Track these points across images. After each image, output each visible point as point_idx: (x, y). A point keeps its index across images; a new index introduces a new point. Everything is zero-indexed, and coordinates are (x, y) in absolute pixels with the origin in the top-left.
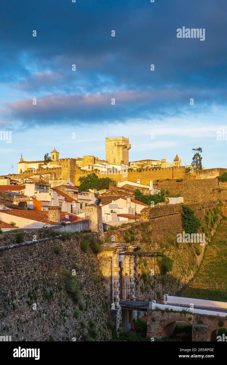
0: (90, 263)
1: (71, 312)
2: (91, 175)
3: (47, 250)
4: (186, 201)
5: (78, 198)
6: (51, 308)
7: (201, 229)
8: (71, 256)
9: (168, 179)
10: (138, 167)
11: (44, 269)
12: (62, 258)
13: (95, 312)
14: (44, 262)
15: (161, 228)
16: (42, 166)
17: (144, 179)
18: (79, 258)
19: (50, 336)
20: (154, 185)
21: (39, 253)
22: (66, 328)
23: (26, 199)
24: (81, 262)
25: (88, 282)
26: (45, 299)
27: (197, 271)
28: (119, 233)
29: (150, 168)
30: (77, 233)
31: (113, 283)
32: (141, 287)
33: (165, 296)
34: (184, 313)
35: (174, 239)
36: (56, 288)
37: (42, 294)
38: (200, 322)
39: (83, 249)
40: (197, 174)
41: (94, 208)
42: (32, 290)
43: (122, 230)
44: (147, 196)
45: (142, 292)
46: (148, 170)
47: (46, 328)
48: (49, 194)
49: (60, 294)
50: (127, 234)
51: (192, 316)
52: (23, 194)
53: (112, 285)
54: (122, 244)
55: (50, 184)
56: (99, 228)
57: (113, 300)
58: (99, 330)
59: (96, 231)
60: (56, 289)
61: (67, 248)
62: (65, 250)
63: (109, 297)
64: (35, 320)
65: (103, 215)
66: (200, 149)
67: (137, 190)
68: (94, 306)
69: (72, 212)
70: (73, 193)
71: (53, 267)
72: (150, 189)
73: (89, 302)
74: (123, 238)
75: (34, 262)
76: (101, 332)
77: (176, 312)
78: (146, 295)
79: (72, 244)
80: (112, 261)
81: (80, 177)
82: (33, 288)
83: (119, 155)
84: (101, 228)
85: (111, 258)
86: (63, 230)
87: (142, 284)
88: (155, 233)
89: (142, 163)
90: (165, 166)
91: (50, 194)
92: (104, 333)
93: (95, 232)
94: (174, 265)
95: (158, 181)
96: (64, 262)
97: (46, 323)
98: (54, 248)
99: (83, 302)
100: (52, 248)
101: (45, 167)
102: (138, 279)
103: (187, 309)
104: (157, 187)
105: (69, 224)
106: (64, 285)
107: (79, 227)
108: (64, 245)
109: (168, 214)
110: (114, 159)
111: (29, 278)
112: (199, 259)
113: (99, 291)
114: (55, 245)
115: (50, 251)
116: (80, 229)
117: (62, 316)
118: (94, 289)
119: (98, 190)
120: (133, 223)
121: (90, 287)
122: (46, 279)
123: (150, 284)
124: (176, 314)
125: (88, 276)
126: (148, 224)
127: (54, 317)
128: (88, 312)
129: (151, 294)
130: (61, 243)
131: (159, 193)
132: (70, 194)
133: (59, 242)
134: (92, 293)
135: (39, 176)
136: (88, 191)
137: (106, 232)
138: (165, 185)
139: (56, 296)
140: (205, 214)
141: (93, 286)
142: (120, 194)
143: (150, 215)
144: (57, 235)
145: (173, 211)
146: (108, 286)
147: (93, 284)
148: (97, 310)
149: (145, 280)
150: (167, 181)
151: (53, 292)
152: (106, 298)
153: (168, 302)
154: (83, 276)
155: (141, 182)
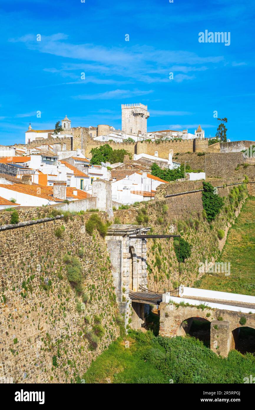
0: (97, 248)
1: (73, 305)
2: (104, 146)
3: (46, 231)
4: (208, 177)
5: (89, 172)
6: (49, 300)
7: (224, 210)
8: (74, 239)
9: (188, 153)
10: (156, 138)
11: (41, 254)
12: (63, 242)
13: (101, 305)
14: (42, 246)
15: (180, 208)
16: (51, 136)
17: (163, 151)
18: (84, 242)
19: (47, 334)
20: (173, 158)
21: (36, 235)
22: (66, 324)
23: (31, 172)
24: (86, 247)
25: (93, 271)
26: (42, 290)
27: (219, 258)
28: (130, 213)
29: (170, 139)
30: (82, 212)
31: (122, 272)
32: (154, 276)
33: (180, 288)
34: (202, 308)
35: (193, 221)
36: (56, 277)
37: (39, 284)
38: (220, 319)
39: (89, 231)
40: (221, 147)
41: (103, 183)
42: (27, 279)
43: (135, 210)
44: (165, 171)
45: (156, 282)
47: (43, 324)
48: (56, 167)
49: (60, 283)
50: (139, 214)
51: (211, 312)
52: (28, 166)
53: (120, 274)
54: (133, 226)
55: (58, 155)
56: (108, 206)
57: (122, 291)
58: (106, 326)
59: (104, 210)
60: (56, 278)
61: (69, 230)
62: (68, 232)
63: (117, 287)
64: (30, 315)
65: (114, 192)
66: (225, 120)
67: (155, 164)
68: (100, 299)
69: (81, 188)
70: (83, 166)
71: (53, 252)
72: (168, 163)
73: (94, 293)
74: (135, 219)
75: (30, 246)
76: (107, 328)
77: (192, 306)
78: (160, 286)
79: (76, 225)
80: (121, 245)
82: (29, 277)
83: (136, 124)
84: (110, 206)
85: (120, 242)
86: (66, 208)
87: (156, 273)
88: (172, 213)
89: (161, 134)
90: (187, 137)
91: (58, 167)
92: (110, 330)
93: (103, 212)
94: (193, 250)
95: (177, 154)
96: (66, 246)
97: (42, 318)
98: (54, 229)
99: (87, 293)
100: (52, 230)
101: (55, 136)
102: (152, 267)
103: (205, 304)
104: (177, 161)
105: (74, 202)
106: (64, 274)
107: (85, 206)
108: (67, 227)
109: (187, 192)
110: (131, 128)
111: (24, 265)
112: (221, 243)
113: (106, 281)
114: (56, 226)
115: (50, 234)
116: (86, 207)
117: (62, 309)
118: (101, 278)
119: (111, 163)
120: (148, 202)
121: (95, 275)
122: (44, 266)
123: (165, 272)
124: (193, 308)
125: (94, 263)
126: (164, 203)
127: (52, 311)
128: (93, 305)
129: (166, 284)
130: (63, 224)
131: (178, 167)
132: (80, 167)
133: (61, 223)
134: (98, 283)
135: (47, 147)
136: (101, 164)
137: (115, 212)
138: (186, 159)
139: (55, 287)
140: (229, 192)
141: (99, 275)
142: (135, 169)
143: (167, 193)
144: (59, 214)
145: (193, 188)
146: (116, 275)
147: (100, 272)
148: (103, 303)
149: (159, 268)
150: (187, 154)
151: (52, 281)
152: (114, 288)
153: (184, 294)
154: (87, 263)
155: (159, 155)
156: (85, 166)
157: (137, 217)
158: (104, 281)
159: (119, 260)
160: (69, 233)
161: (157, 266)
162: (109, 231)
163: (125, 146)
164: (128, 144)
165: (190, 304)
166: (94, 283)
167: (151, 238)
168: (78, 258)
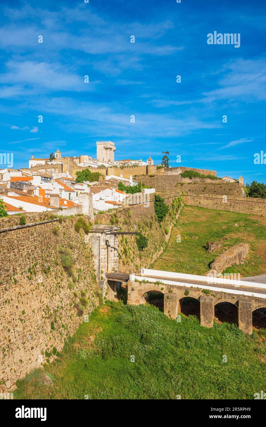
0: (82, 242)
1: (66, 284)
2: (85, 170)
3: (46, 230)
4: (157, 192)
5: (75, 188)
6: (48, 281)
7: (169, 214)
8: (67, 236)
9: (143, 175)
10: (121, 165)
11: (43, 247)
12: (59, 238)
13: (86, 283)
14: (43, 241)
15: (139, 213)
16: (48, 163)
17: (125, 174)
18: (73, 238)
19: (47, 306)
20: (133, 179)
21: (39, 233)
22: (61, 298)
23: (33, 188)
24: (75, 241)
25: (80, 258)
26: (43, 273)
27: (166, 247)
28: (106, 217)
30: (72, 216)
31: (101, 259)
32: (123, 261)
33: (142, 269)
34: (158, 284)
35: (148, 222)
36: (53, 263)
37: (41, 269)
38: (170, 292)
39: (77, 230)
40: (165, 171)
41: (86, 195)
42: (32, 266)
43: (109, 214)
44: (127, 187)
45: (124, 265)
46: (129, 167)
47: (44, 299)
49: (56, 268)
50: (112, 217)
51: (164, 287)
52: (31, 184)
53: (99, 260)
54: (108, 226)
55: (53, 176)
56: (90, 212)
57: (100, 273)
58: (89, 298)
59: (88, 215)
61: (63, 229)
63: (97, 270)
64: (34, 292)
65: (94, 202)
66: (167, 153)
67: (120, 182)
68: (85, 278)
69: (70, 199)
70: (71, 183)
71: (51, 245)
72: (130, 182)
73: (81, 275)
74: (109, 221)
75: (34, 241)
76: (90, 300)
77: (151, 283)
78: (127, 268)
79: (68, 225)
80: (100, 240)
81: (77, 172)
82: (33, 264)
83: (107, 155)
84: (92, 212)
85: (99, 237)
86: (60, 213)
87: (124, 259)
88: (134, 217)
89: (124, 162)
90: (142, 164)
91: (53, 184)
92: (93, 301)
93: (86, 216)
94: (148, 242)
95: (136, 176)
96: (61, 241)
97: (43, 295)
98: (52, 229)
99: (76, 275)
100: (50, 229)
101: (50, 163)
102: (121, 254)
103: (160, 281)
104: (135, 181)
105: (65, 209)
106: (59, 261)
107: (74, 211)
108: (61, 227)
110: (103, 158)
111: (30, 255)
112: (167, 237)
114: (53, 226)
115: (49, 232)
116: (75, 213)
117: (58, 287)
118: (85, 263)
119: (90, 182)
120: (117, 209)
121: (81, 262)
122: (45, 256)
123: (130, 258)
124: (152, 284)
125: (80, 253)
126: (129, 209)
127: (51, 289)
128: (80, 283)
129: (131, 266)
130: (58, 225)
131: (137, 185)
132: (69, 184)
133: (57, 224)
134: (84, 267)
135: (45, 170)
136: (83, 183)
137: (95, 216)
138: (141, 179)
139: (52, 271)
140: (172, 202)
141: (84, 261)
142: (107, 186)
144: (56, 217)
146: (96, 261)
147: (85, 259)
148: (87, 281)
149: (126, 255)
150: (143, 176)
151: (50, 267)
152: (95, 271)
153: (144, 274)
154: (76, 253)
155: (123, 176)
156: (72, 184)
157: (110, 219)
158: (88, 266)
159: (99, 250)
160: (63, 231)
161: (124, 254)
162: (91, 230)
163: (99, 169)
164: (102, 169)
165: (149, 281)
166: (81, 267)
167: (121, 234)
168: (69, 249)
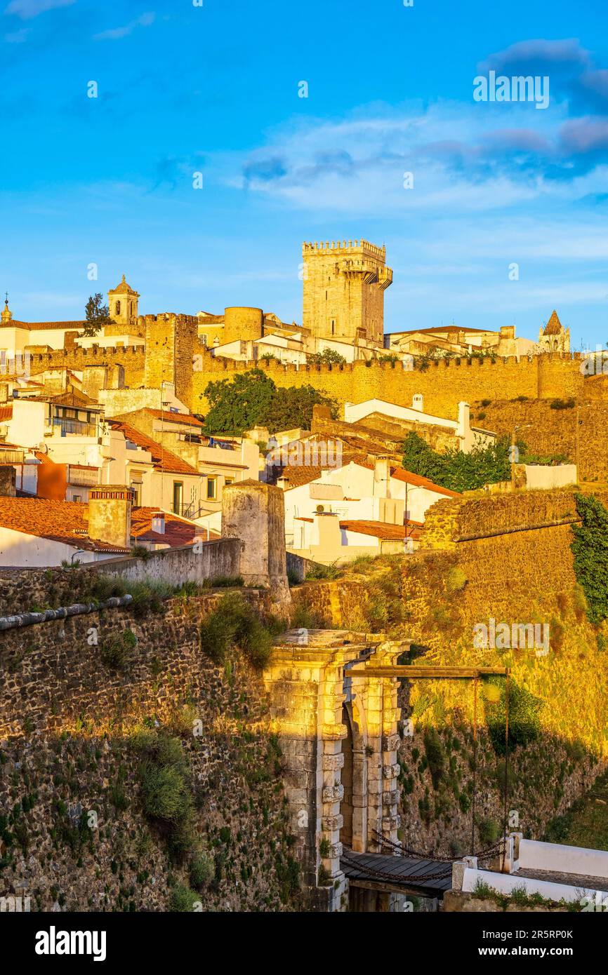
0: (236, 707)
1: (159, 895)
2: (247, 374)
3: (75, 650)
4: (585, 479)
5: (201, 458)
6: (82, 880)
8: (166, 677)
9: (521, 399)
10: (416, 352)
11: (59, 725)
12: (129, 685)
14: (60, 697)
15: (500, 578)
16: (76, 340)
17: (436, 395)
18: (195, 686)
20: (471, 417)
21: (44, 661)
23: (12, 457)
24: (202, 702)
25: (225, 781)
26: (59, 844)
28: (344, 593)
29: (459, 356)
30: (189, 588)
31: (319, 786)
32: (420, 803)
33: (510, 841)
36: (104, 801)
37: (51, 826)
39: (213, 649)
41: (255, 493)
42: (11, 808)
43: (358, 581)
44: (446, 458)
45: (424, 822)
46: (452, 363)
48: (96, 440)
49: (117, 823)
50: (373, 597)
53: (313, 793)
54: (355, 636)
55: (100, 402)
56: (272, 571)
57: (317, 851)
59: (261, 581)
60: (105, 806)
61: (149, 647)
62: (144, 653)
63: (302, 838)
65: (290, 525)
67: (413, 433)
68: (246, 875)
69: (176, 510)
70: (183, 437)
71: (97, 718)
72: (457, 433)
73: (228, 858)
74: (361, 612)
75: (24, 698)
78: (440, 834)
79: (171, 630)
80: (316, 698)
81: (210, 383)
82: (17, 800)
83: (350, 307)
84: (280, 570)
85: (315, 687)
86: (137, 574)
87: (427, 792)
88: (478, 596)
89: (430, 339)
90: (513, 350)
91: (100, 441)
94: (543, 718)
95: (485, 403)
96: (139, 700)
98: (101, 643)
99: (205, 856)
100: (93, 644)
101: (86, 342)
102: (413, 769)
104: (483, 427)
105: (162, 554)
106: (133, 791)
107: (199, 567)
108: (141, 635)
109: (523, 526)
110: (331, 320)
111: (4, 759)
113: (265, 815)
114: (106, 631)
115: (88, 657)
116: (203, 573)
118: (249, 805)
119: (272, 431)
120: (397, 557)
121: (232, 797)
122: (68, 765)
123: (455, 790)
125: (227, 757)
126: (452, 560)
128: (224, 896)
129: (457, 828)
130: (128, 625)
131: (490, 447)
132: (172, 444)
133: (123, 622)
134: (241, 823)
135: (65, 374)
136: (238, 434)
137: (298, 589)
138: (511, 421)
139: (101, 834)
141: (243, 797)
142: (349, 449)
143: (460, 528)
144: (117, 592)
145: (541, 514)
146: (298, 797)
147: (246, 787)
148: (255, 889)
149: (436, 776)
150: (517, 404)
152: (291, 840)
153: (521, 863)
154: (206, 756)
155: (425, 405)
156: (187, 440)
157: (365, 605)
158: (262, 817)
159: (310, 749)
160: (148, 655)
161: (427, 770)
163: (314, 373)
164: (325, 369)
165: (546, 898)
166: (228, 821)
168: (177, 739)
